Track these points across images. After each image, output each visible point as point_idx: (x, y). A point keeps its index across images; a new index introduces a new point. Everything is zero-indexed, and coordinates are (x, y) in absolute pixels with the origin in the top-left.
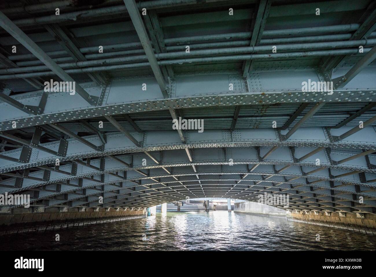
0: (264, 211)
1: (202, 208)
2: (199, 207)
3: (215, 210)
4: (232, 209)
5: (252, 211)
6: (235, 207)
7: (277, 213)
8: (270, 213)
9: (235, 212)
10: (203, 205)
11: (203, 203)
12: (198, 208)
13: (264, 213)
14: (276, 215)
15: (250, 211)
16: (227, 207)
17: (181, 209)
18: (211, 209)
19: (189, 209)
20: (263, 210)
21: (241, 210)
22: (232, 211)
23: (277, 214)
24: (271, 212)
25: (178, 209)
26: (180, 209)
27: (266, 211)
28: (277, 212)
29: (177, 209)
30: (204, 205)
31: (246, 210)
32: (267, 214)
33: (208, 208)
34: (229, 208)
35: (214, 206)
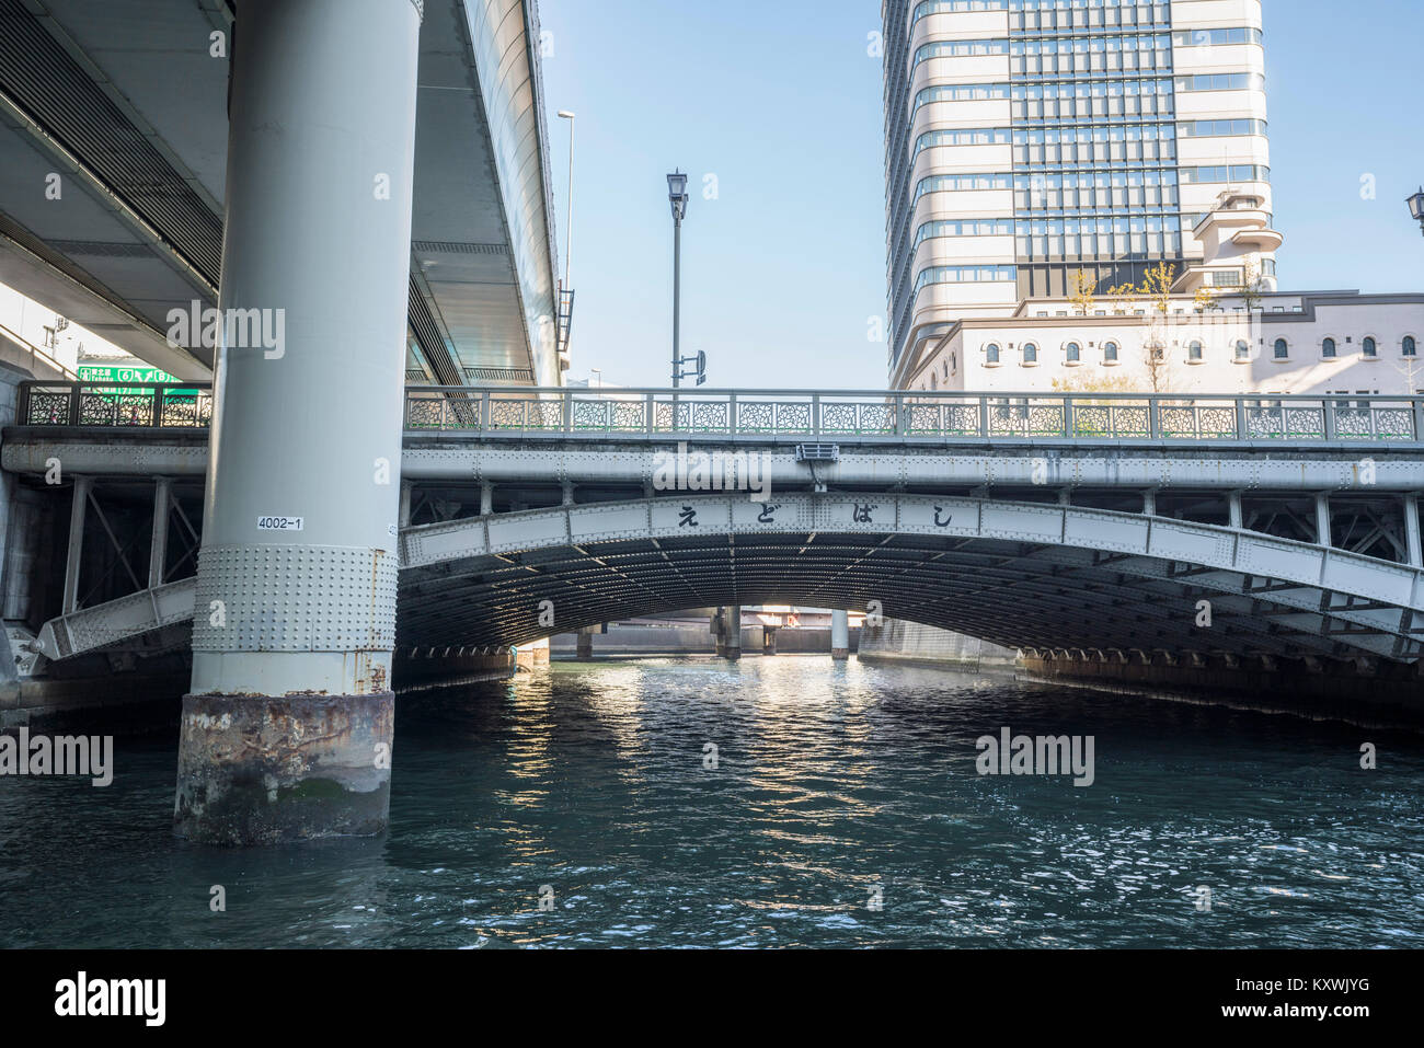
0: (964, 652)
1: (701, 644)
2: (683, 639)
3: (767, 651)
4: (852, 648)
5: (926, 655)
6: (866, 635)
7: (1003, 659)
8: (983, 660)
9: (861, 659)
10: (708, 626)
11: (708, 620)
12: (679, 644)
13: (963, 659)
14: (999, 666)
15: (920, 654)
16: (828, 634)
17: (595, 647)
18: (750, 649)
19: (635, 648)
20: (961, 649)
21: (887, 650)
22: (850, 657)
23: (1002, 661)
24: (987, 656)
25: (580, 650)
26: (589, 649)
27: (970, 654)
28: (1003, 656)
29: (575, 647)
30: (716, 628)
31: (904, 651)
32: (972, 664)
33: (734, 644)
34: (839, 642)
35: (768, 630)
